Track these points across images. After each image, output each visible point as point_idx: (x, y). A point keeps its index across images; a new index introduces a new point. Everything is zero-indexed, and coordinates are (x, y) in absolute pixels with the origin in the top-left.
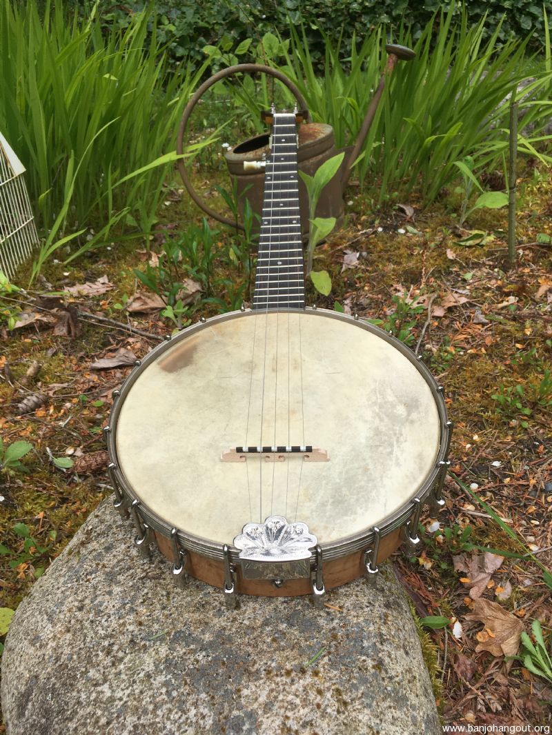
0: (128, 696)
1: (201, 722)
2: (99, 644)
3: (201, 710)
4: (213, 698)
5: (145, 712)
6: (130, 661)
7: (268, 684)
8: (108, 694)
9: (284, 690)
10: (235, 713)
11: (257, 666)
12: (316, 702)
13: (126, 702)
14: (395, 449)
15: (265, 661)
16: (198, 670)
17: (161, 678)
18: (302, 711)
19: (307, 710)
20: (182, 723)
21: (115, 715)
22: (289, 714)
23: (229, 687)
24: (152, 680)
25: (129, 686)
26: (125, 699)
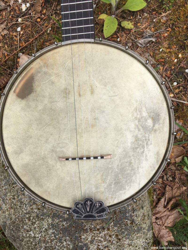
0: (41, 236)
1: (69, 247)
2: (25, 216)
3: (68, 243)
4: (71, 238)
5: (48, 242)
6: (38, 224)
7: (91, 234)
8: (33, 235)
9: (97, 236)
10: (80, 244)
11: (86, 227)
12: (109, 239)
13: (40, 239)
14: (145, 149)
15: (89, 225)
16: (64, 228)
17: (51, 231)
18: (104, 243)
19: (106, 242)
20: (62, 247)
21: (38, 243)
22: (99, 244)
23: (77, 235)
24: (48, 231)
25: (40, 233)
26: (39, 238)
